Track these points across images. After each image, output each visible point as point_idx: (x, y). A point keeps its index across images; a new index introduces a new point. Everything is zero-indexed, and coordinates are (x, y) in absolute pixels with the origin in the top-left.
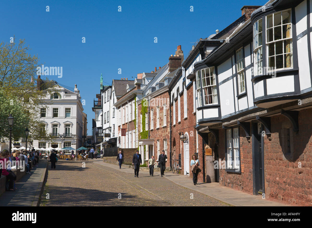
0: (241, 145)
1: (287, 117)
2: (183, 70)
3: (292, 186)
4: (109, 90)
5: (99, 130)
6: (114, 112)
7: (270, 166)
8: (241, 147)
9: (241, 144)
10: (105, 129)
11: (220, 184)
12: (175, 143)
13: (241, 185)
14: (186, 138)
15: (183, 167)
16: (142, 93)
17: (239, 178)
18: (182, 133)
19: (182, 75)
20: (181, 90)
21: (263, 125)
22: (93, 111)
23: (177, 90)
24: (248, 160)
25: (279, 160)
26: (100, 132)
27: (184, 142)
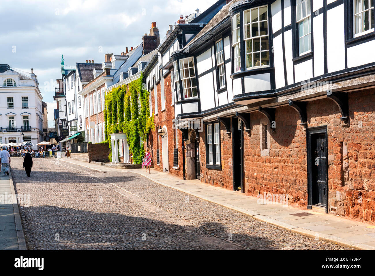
0: (221, 141)
1: (264, 114)
2: (160, 56)
3: (268, 181)
4: (72, 75)
5: (63, 123)
6: (80, 102)
7: (249, 162)
8: (221, 143)
9: (222, 139)
10: (71, 121)
11: (200, 180)
12: (153, 137)
13: (221, 181)
14: (164, 132)
15: (162, 163)
16: (113, 80)
17: (219, 174)
18: (160, 127)
19: (158, 61)
20: (157, 79)
21: (242, 121)
22: (55, 99)
23: (153, 78)
24: (228, 156)
25: (257, 157)
26: (65, 125)
27: (162, 137)
